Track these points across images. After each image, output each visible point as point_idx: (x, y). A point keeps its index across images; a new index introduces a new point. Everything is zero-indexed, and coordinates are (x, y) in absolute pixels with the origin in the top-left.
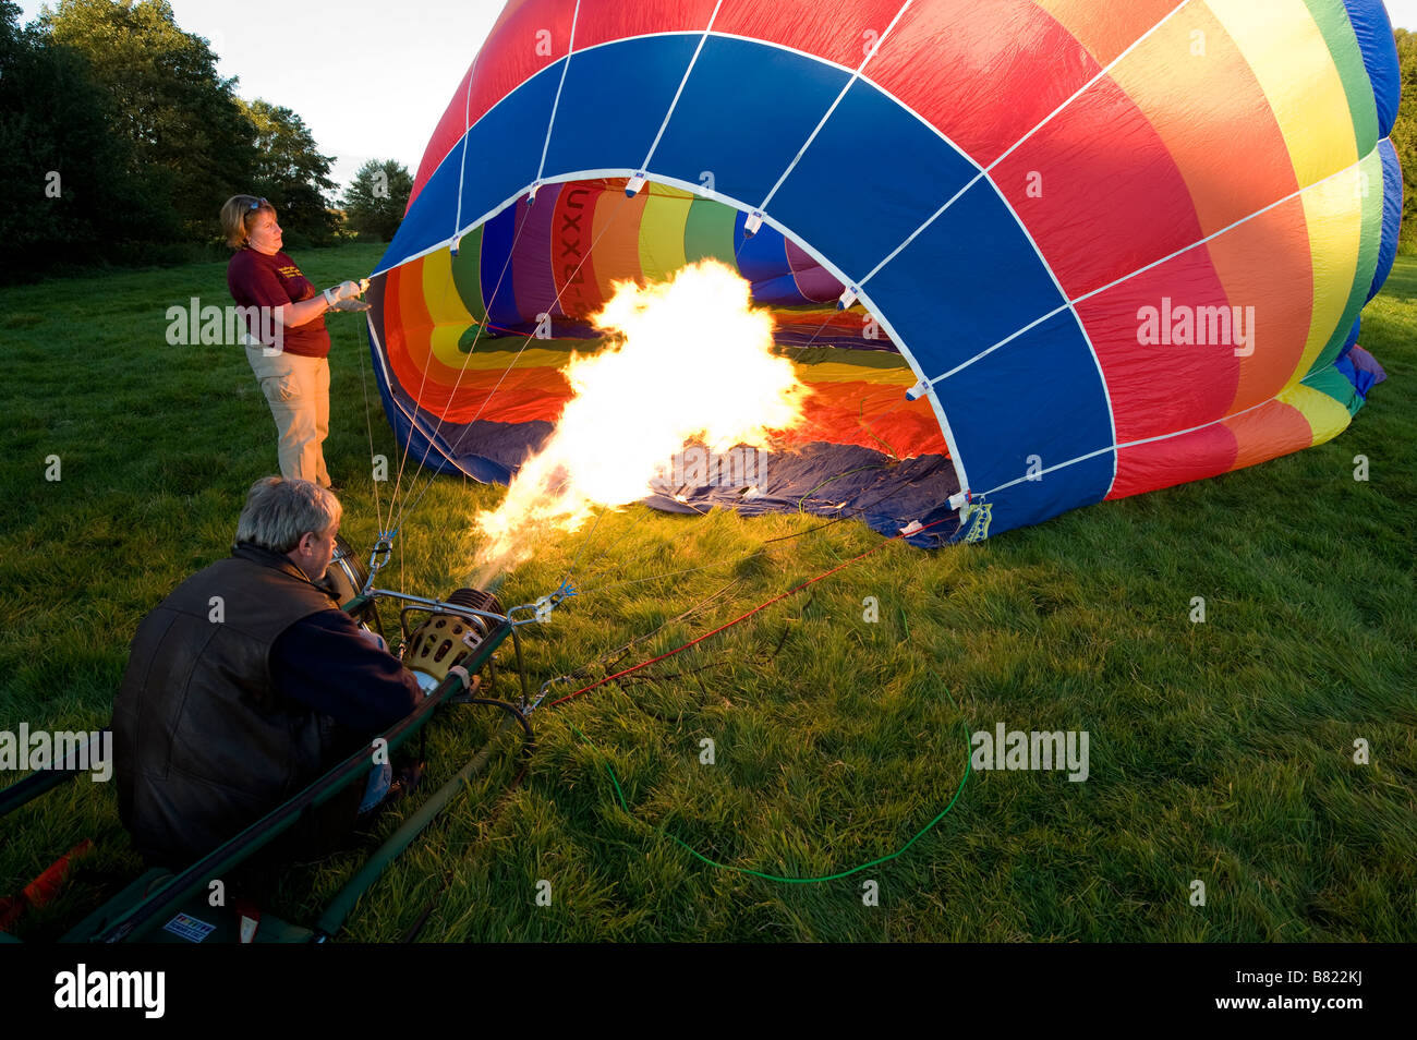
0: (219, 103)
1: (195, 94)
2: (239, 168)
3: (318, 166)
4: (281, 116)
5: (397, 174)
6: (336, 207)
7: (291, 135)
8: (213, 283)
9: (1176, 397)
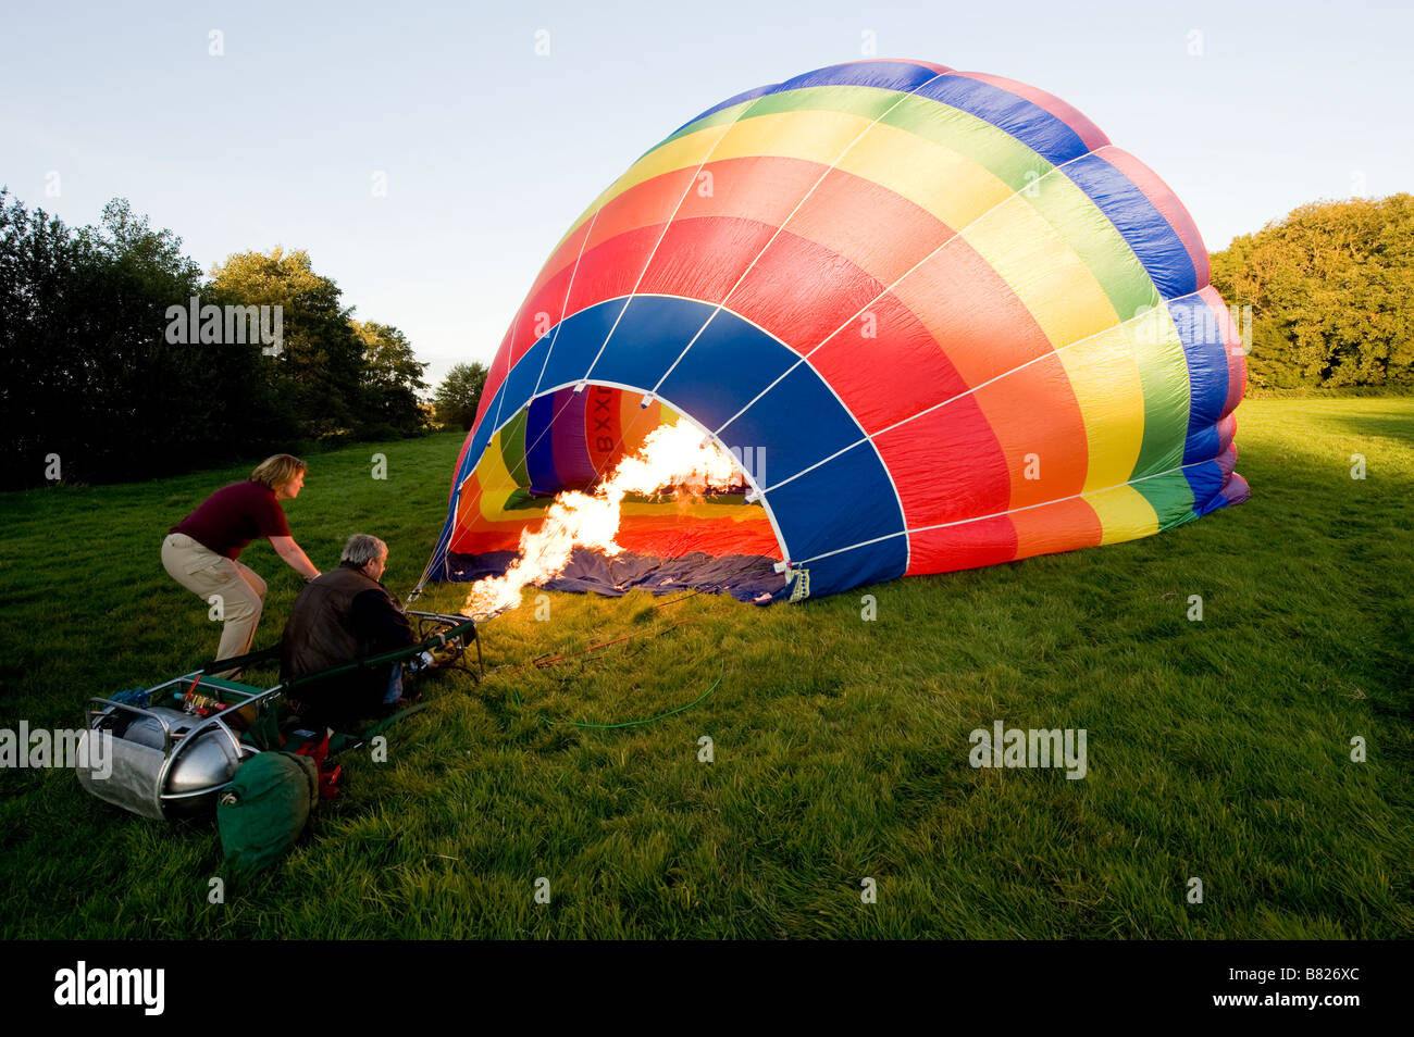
0: (339, 327)
1: (321, 321)
2: (349, 377)
3: (413, 371)
4: (386, 333)
5: (480, 374)
6: (426, 403)
7: (394, 348)
8: (320, 469)
9: (953, 497)
